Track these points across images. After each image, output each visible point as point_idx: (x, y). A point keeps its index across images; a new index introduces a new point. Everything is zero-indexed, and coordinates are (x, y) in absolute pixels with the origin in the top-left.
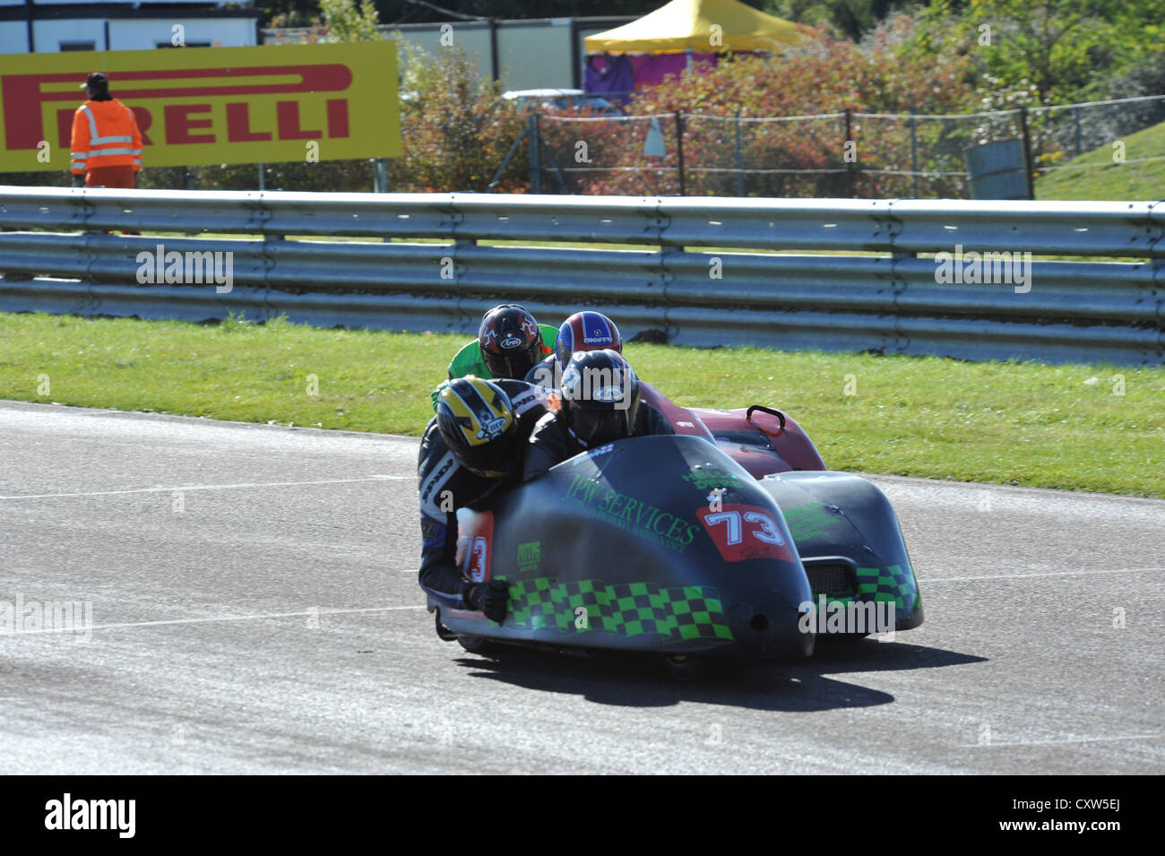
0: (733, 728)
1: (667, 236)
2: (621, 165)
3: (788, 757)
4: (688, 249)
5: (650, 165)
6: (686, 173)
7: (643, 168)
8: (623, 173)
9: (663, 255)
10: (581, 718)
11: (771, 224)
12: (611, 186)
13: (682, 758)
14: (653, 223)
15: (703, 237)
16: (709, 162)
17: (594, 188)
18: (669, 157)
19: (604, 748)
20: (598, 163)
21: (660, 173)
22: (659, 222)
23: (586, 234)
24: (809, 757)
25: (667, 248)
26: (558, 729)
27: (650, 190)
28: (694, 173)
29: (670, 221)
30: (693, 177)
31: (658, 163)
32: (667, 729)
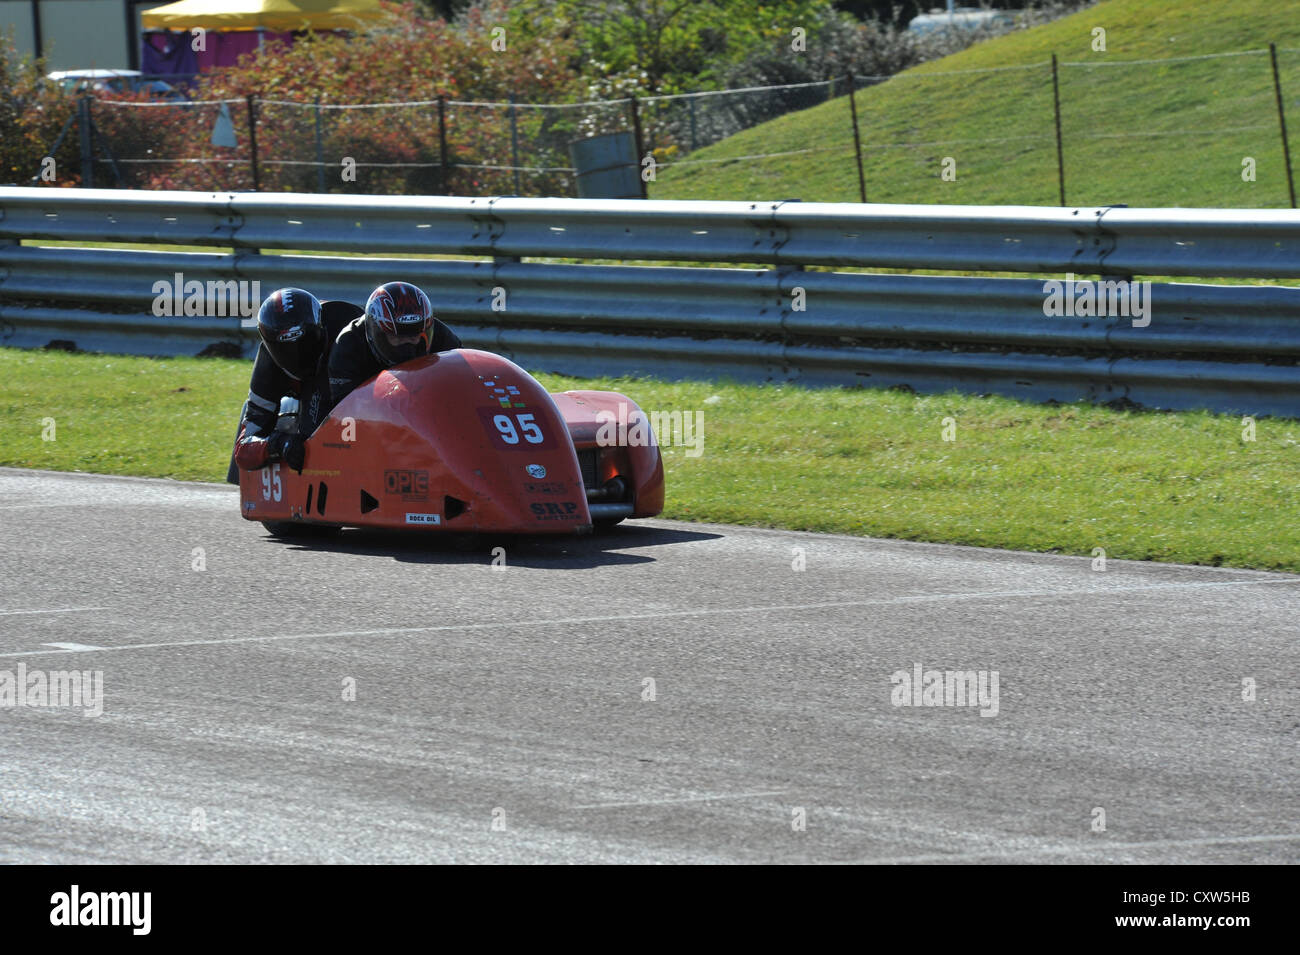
0: (318, 792)
1: (239, 237)
2: (186, 157)
3: (381, 823)
4: (264, 252)
5: (218, 156)
6: (260, 166)
7: (210, 160)
8: (188, 165)
9: (236, 258)
10: (145, 782)
11: (358, 224)
12: (174, 179)
13: (261, 826)
14: (225, 221)
15: (280, 238)
16: (285, 154)
17: (155, 181)
18: (240, 147)
19: (172, 817)
20: (160, 154)
21: (230, 165)
22: (231, 220)
23: (147, 234)
24: (404, 822)
25: (240, 250)
26: (120, 796)
27: (219, 184)
28: (269, 166)
29: (243, 220)
30: (268, 170)
31: (227, 155)
32: (243, 794)
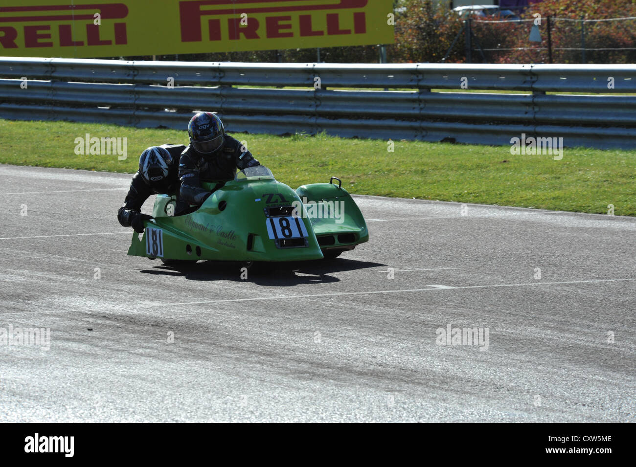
0: (554, 360)
1: (536, 86)
2: (517, 47)
3: (584, 376)
4: (548, 93)
5: (533, 46)
6: (553, 51)
7: (528, 48)
8: (518, 50)
9: (534, 97)
10: (470, 353)
11: (595, 79)
12: (511, 58)
13: (525, 376)
14: (528, 78)
15: (556, 86)
16: (566, 45)
17: (501, 59)
18: (544, 42)
19: (482, 371)
20: (504, 46)
21: (538, 51)
22: (531, 78)
23: (491, 85)
24: (596, 376)
25: (536, 92)
26: (458, 360)
27: (532, 60)
28: (558, 51)
29: (538, 78)
30: (557, 53)
31: (537, 46)
32: (518, 360)
